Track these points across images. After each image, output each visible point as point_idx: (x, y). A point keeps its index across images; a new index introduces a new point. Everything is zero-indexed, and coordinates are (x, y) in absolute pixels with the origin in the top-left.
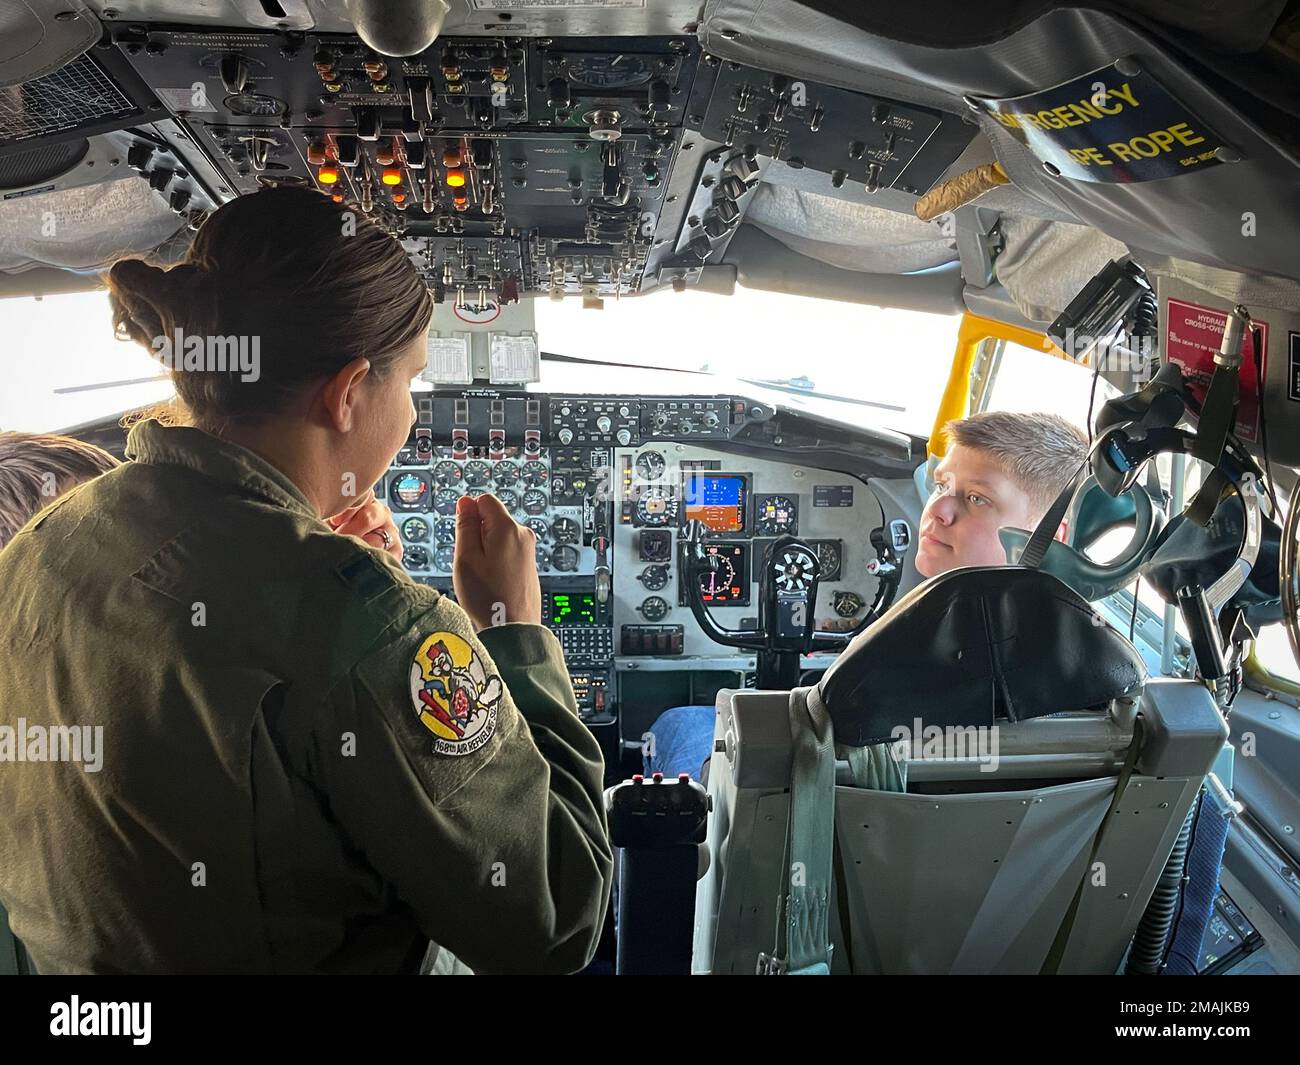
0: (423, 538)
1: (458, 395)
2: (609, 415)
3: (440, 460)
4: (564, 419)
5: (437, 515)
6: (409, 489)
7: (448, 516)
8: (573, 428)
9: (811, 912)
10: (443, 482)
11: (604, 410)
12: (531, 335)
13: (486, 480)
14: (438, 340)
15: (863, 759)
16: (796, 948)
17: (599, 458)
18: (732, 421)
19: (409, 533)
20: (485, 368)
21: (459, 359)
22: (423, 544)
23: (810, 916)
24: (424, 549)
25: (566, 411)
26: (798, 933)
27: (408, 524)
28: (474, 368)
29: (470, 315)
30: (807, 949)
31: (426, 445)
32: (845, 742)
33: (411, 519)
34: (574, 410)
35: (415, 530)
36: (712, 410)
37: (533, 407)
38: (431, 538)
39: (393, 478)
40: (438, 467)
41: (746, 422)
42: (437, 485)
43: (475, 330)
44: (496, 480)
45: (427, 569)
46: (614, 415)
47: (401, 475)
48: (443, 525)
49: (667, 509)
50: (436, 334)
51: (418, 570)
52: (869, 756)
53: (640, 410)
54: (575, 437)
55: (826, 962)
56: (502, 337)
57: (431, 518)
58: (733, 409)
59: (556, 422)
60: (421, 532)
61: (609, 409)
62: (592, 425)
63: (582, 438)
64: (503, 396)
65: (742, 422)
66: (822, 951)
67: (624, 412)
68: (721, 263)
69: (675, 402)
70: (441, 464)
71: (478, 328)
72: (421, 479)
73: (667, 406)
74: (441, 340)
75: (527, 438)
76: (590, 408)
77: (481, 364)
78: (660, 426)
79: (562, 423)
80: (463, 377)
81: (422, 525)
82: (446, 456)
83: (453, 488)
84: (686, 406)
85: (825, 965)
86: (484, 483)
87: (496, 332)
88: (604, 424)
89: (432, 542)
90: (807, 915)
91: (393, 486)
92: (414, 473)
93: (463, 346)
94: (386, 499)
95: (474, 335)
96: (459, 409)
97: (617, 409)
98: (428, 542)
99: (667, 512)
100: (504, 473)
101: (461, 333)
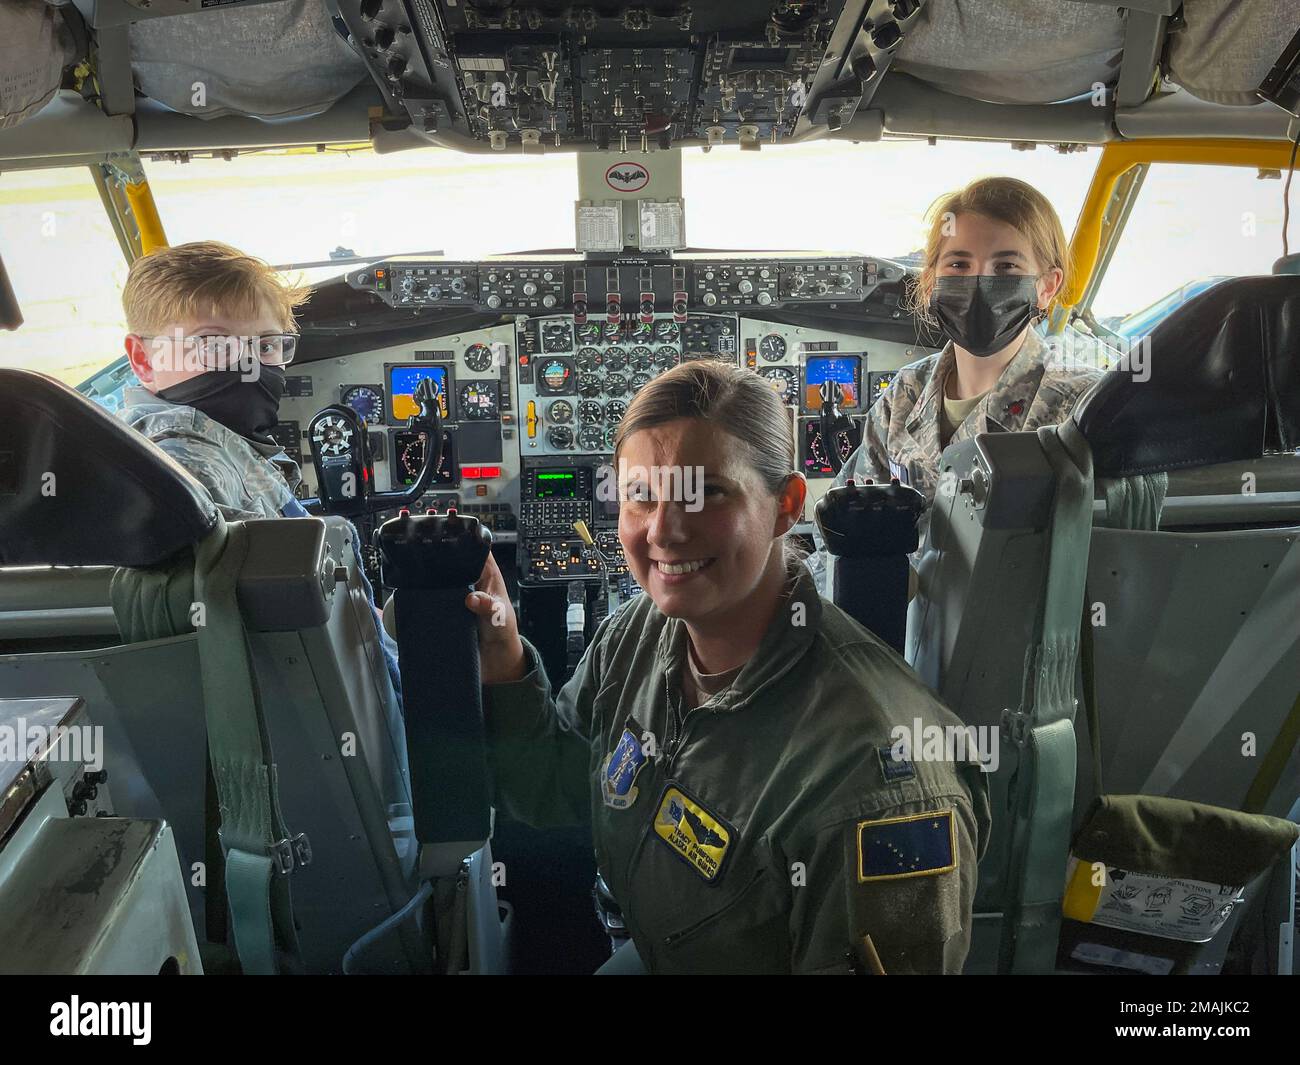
0: (568, 419)
1: (610, 264)
2: (751, 278)
3: (582, 347)
4: (709, 284)
5: (580, 397)
6: (555, 374)
7: (590, 399)
8: (717, 291)
9: (1061, 662)
10: (585, 367)
11: (746, 274)
12: (678, 201)
13: (624, 365)
14: (591, 208)
15: (1121, 492)
16: (1044, 702)
17: (726, 342)
18: (865, 282)
19: (556, 414)
20: (635, 236)
21: (611, 228)
22: (567, 425)
23: (1058, 667)
24: (570, 429)
25: (710, 276)
26: (1046, 686)
27: (555, 407)
28: (625, 235)
29: (620, 184)
30: (1054, 702)
31: (582, 309)
32: (1106, 474)
33: (558, 401)
34: (718, 275)
35: (561, 412)
36: (847, 271)
37: (679, 273)
38: (574, 419)
39: (539, 365)
40: (580, 353)
41: (878, 283)
42: (580, 370)
43: (626, 198)
44: (633, 365)
45: (572, 448)
46: (756, 278)
47: (546, 363)
48: (586, 407)
49: (788, 388)
50: (589, 202)
51: (565, 448)
52: (1127, 490)
53: (779, 273)
54: (719, 302)
55: (1070, 718)
56: (651, 204)
57: (574, 400)
58: (865, 270)
59: (701, 287)
60: (566, 414)
61: (750, 273)
62: (734, 288)
63: (724, 302)
64: (651, 263)
65: (874, 283)
66: (1068, 705)
67: (765, 274)
68: (868, 109)
69: (812, 264)
70: (582, 350)
71: (628, 196)
72: (565, 367)
73: (805, 269)
74: (595, 209)
75: (675, 300)
76: (732, 273)
77: (631, 231)
78: (799, 287)
79: (707, 287)
80: (616, 245)
81: (567, 408)
82: (588, 343)
83: (594, 373)
84: (822, 268)
85: (1068, 720)
86: (621, 367)
87: (647, 200)
88: (746, 286)
89: (576, 423)
90: (1055, 666)
91: (541, 372)
92: (559, 359)
93: (614, 214)
94: (535, 384)
95: (625, 203)
96: (610, 276)
97: (758, 273)
98: (572, 423)
99: (789, 391)
100: (640, 358)
101: (613, 202)
